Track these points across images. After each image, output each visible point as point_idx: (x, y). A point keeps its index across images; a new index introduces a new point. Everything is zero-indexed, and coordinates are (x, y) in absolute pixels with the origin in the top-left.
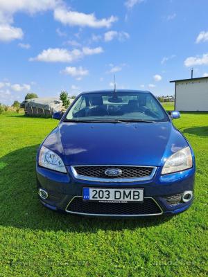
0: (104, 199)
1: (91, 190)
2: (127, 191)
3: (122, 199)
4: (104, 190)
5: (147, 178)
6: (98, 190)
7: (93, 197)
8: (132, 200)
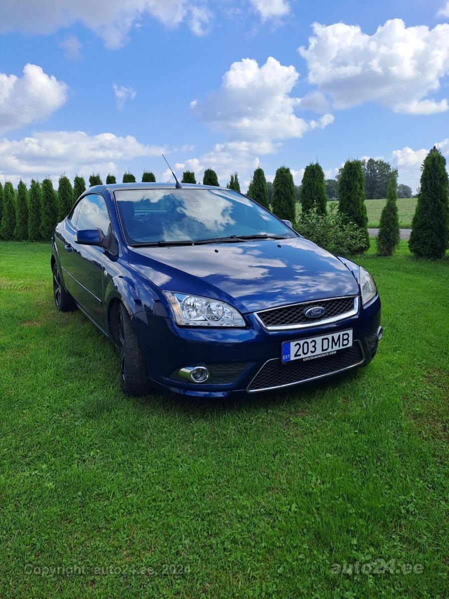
0: (310, 354)
1: (293, 344)
2: (336, 335)
3: (330, 350)
4: (309, 340)
5: (353, 312)
6: (301, 342)
7: (296, 355)
8: (342, 347)
